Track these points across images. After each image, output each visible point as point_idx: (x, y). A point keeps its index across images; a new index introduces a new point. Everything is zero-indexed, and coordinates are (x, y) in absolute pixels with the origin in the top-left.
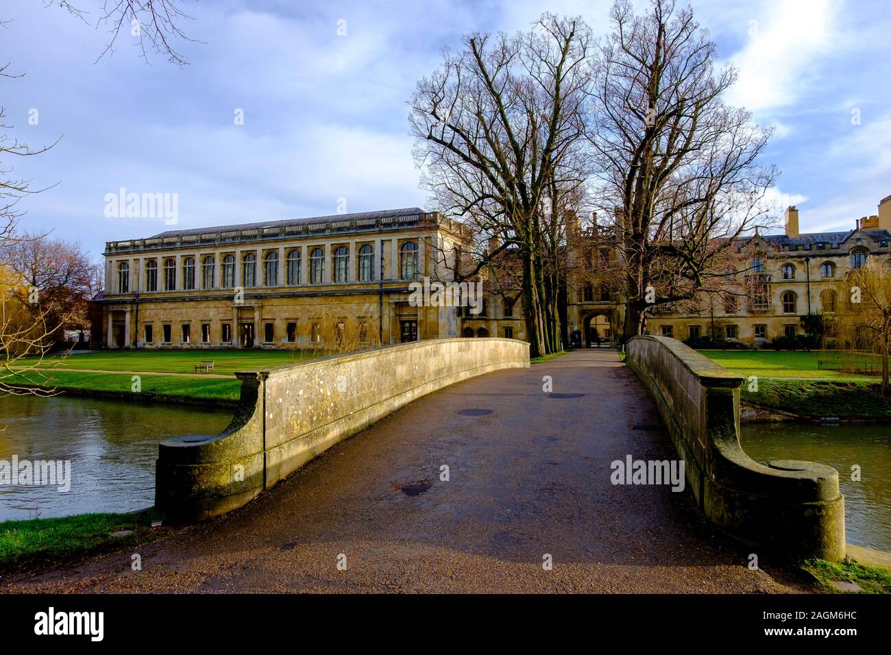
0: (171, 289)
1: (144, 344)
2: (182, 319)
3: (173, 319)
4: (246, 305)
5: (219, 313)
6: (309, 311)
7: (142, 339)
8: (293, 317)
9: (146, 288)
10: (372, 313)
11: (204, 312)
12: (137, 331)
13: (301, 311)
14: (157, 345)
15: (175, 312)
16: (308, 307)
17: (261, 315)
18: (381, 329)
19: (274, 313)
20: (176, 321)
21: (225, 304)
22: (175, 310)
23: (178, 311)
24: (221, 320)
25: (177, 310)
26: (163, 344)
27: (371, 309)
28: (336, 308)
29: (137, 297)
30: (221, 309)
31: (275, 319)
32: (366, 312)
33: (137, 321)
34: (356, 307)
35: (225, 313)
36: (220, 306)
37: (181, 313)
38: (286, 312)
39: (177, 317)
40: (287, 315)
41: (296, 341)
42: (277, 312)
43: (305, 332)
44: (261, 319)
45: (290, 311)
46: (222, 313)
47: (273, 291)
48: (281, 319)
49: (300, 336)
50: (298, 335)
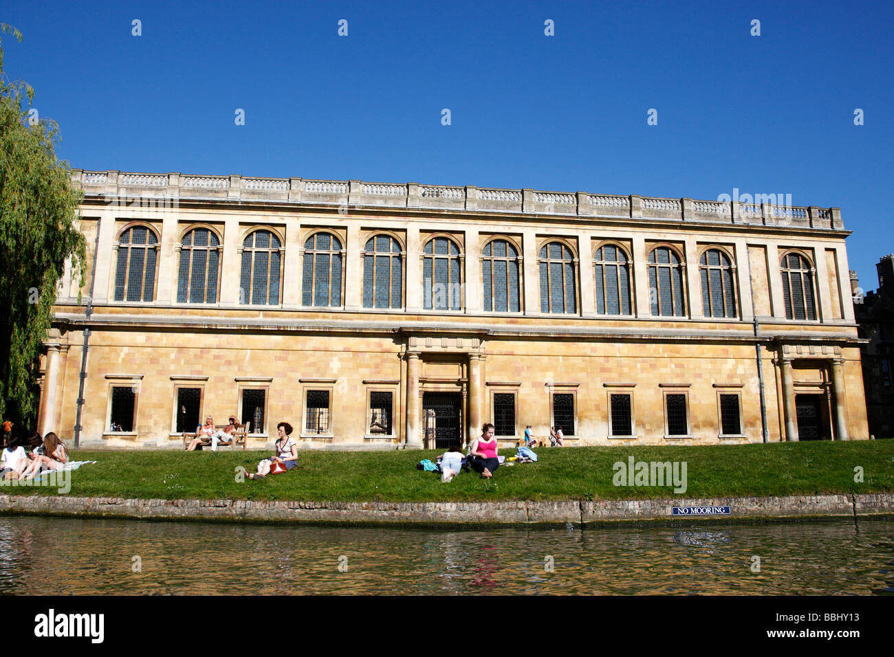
0: (197, 297)
1: (105, 437)
2: (238, 377)
3: (212, 374)
4: (449, 350)
5: (360, 366)
6: (603, 370)
7: (99, 423)
8: (565, 382)
9: (112, 292)
10: (743, 376)
11: (312, 360)
12: (81, 401)
13: (582, 370)
14: (149, 440)
15: (216, 357)
16: (602, 360)
17: (483, 375)
18: (763, 408)
19: (518, 371)
20: (221, 380)
22: (215, 352)
23: (230, 355)
24: (364, 383)
25: (222, 352)
26: (171, 437)
27: (740, 371)
28: (666, 366)
29: (89, 313)
30: (368, 355)
31: (518, 385)
32: (730, 376)
33: (83, 375)
34: (710, 366)
35: (377, 366)
36: (363, 348)
37: (239, 361)
38: (544, 369)
39: (222, 368)
40: (550, 378)
41: (575, 434)
42: (525, 368)
43: (597, 413)
44: (487, 384)
45: (559, 368)
46: (367, 366)
47: (511, 322)
48: (535, 385)
49: (585, 421)
50: (580, 420)
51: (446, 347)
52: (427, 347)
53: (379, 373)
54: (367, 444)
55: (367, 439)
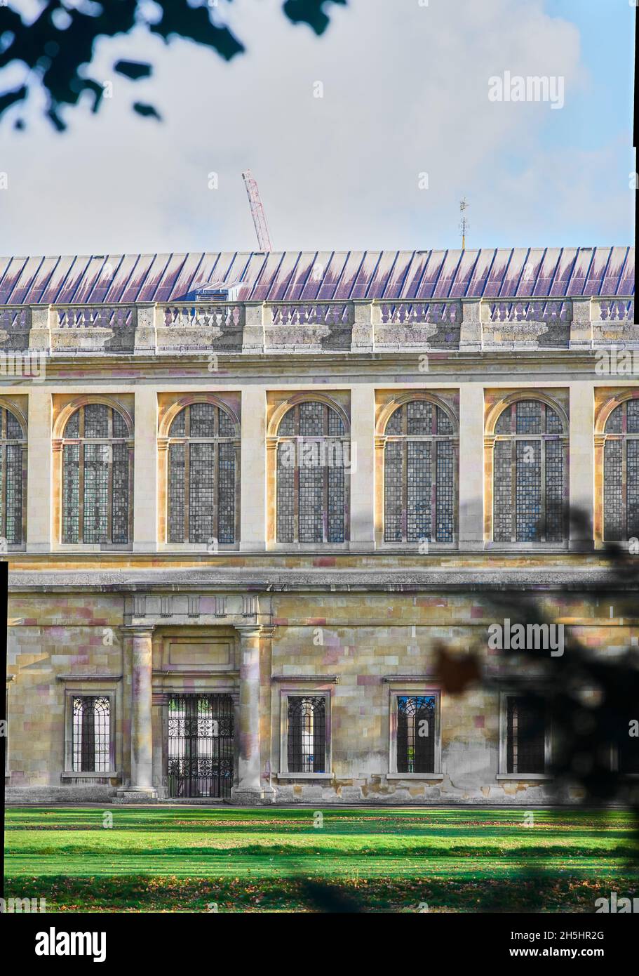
4: (201, 621)
5: (53, 651)
17: (266, 664)
19: (329, 656)
21: (87, 613)
24: (60, 680)
30: (66, 633)
31: (333, 680)
35: (82, 651)
41: (436, 769)
42: (346, 650)
43: (478, 732)
44: (275, 680)
45: (409, 648)
46: (67, 651)
47: (322, 564)
48: (363, 680)
49: (455, 748)
50: (445, 745)
51: (197, 616)
52: (164, 616)
53: (86, 663)
54: (67, 787)
55: (66, 780)
